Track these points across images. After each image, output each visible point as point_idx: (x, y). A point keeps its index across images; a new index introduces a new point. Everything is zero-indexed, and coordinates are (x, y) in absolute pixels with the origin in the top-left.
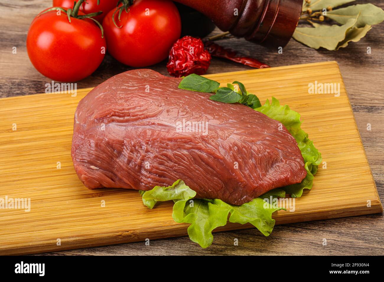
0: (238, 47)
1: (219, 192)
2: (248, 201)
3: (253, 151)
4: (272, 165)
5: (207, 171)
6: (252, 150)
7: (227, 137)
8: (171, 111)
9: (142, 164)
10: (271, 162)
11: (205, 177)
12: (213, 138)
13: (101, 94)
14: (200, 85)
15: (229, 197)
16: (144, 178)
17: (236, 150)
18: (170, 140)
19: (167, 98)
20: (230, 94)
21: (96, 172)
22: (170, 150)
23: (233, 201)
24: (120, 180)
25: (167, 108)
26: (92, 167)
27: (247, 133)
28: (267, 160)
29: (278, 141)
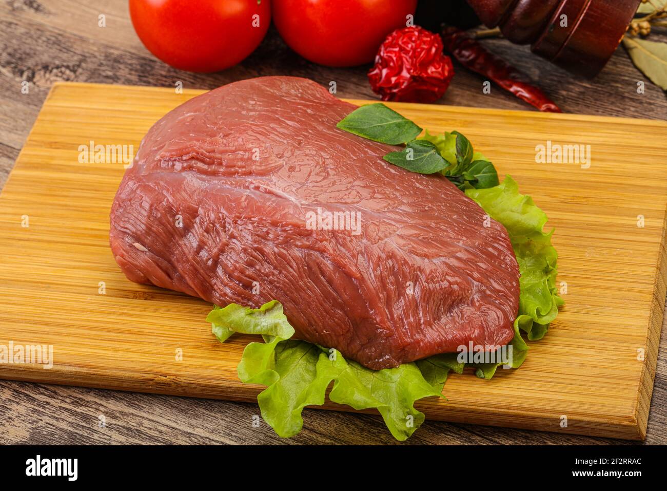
0: (524, 59)
1: (342, 338)
2: (391, 367)
4: (451, 307)
5: (326, 295)
7: (380, 239)
8: (297, 169)
9: (219, 258)
10: (449, 301)
11: (321, 305)
12: (354, 236)
13: (189, 114)
14: (382, 126)
15: (358, 351)
16: (219, 284)
17: (388, 266)
18: (275, 224)
19: (300, 144)
20: (428, 154)
21: (143, 257)
22: (270, 243)
23: (364, 359)
24: (181, 278)
26: (137, 245)
27: (421, 238)
28: (443, 296)
29: (481, 265)
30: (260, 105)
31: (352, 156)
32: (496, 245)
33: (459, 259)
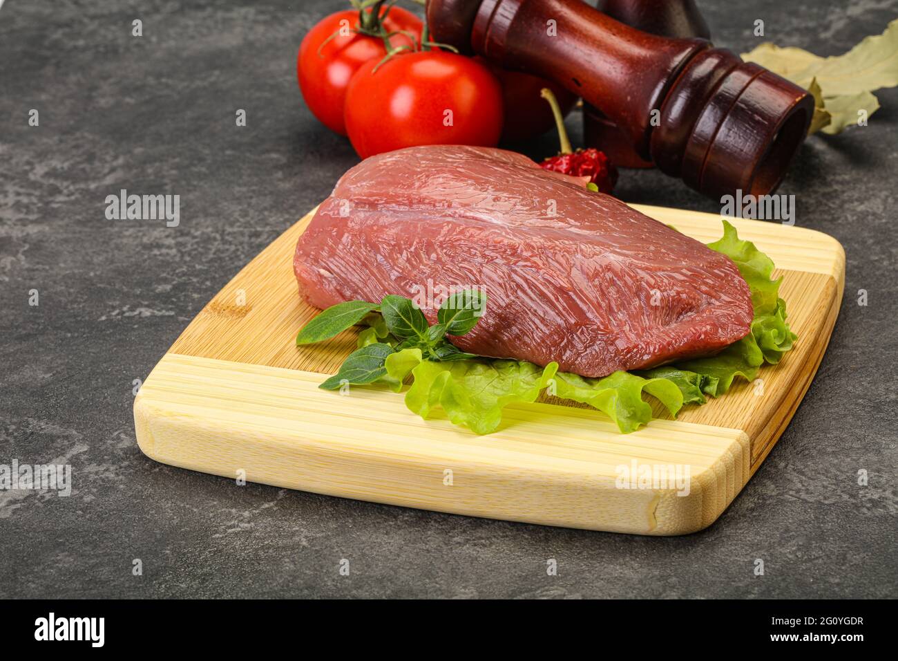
3: (645, 284)
4: (679, 314)
6: (643, 283)
17: (608, 277)
23: (583, 369)
25: (496, 194)
27: (640, 256)
28: (672, 305)
29: (707, 280)
32: (723, 269)
33: (682, 274)
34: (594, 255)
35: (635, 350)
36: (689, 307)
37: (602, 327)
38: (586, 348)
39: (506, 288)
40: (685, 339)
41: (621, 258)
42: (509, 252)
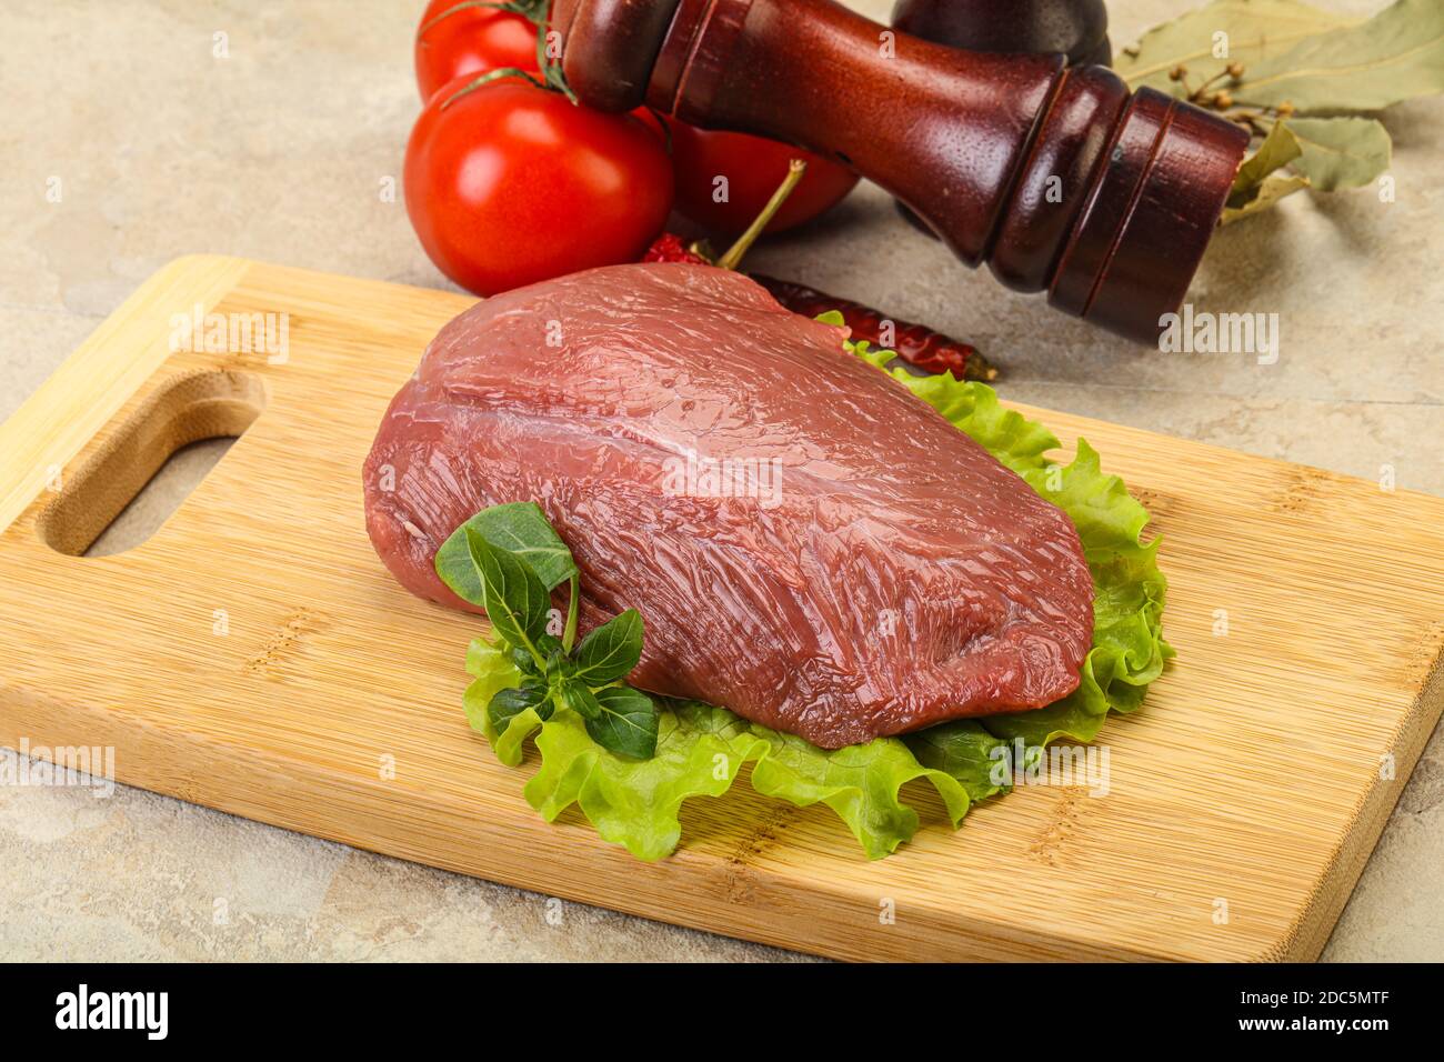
4: (966, 640)
7: (842, 523)
8: (698, 405)
10: (964, 631)
12: (795, 516)
13: (512, 313)
17: (857, 569)
19: (707, 366)
25: (692, 393)
27: (915, 526)
28: (956, 622)
29: (1023, 574)
30: (641, 304)
31: (798, 390)
32: (1052, 545)
33: (983, 563)
34: (839, 525)
35: (888, 706)
36: (984, 627)
37: (840, 664)
38: (815, 695)
39: (694, 580)
40: (969, 693)
41: (881, 530)
42: (702, 515)
